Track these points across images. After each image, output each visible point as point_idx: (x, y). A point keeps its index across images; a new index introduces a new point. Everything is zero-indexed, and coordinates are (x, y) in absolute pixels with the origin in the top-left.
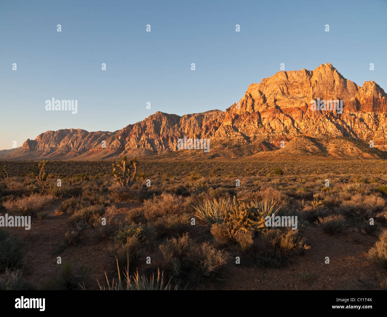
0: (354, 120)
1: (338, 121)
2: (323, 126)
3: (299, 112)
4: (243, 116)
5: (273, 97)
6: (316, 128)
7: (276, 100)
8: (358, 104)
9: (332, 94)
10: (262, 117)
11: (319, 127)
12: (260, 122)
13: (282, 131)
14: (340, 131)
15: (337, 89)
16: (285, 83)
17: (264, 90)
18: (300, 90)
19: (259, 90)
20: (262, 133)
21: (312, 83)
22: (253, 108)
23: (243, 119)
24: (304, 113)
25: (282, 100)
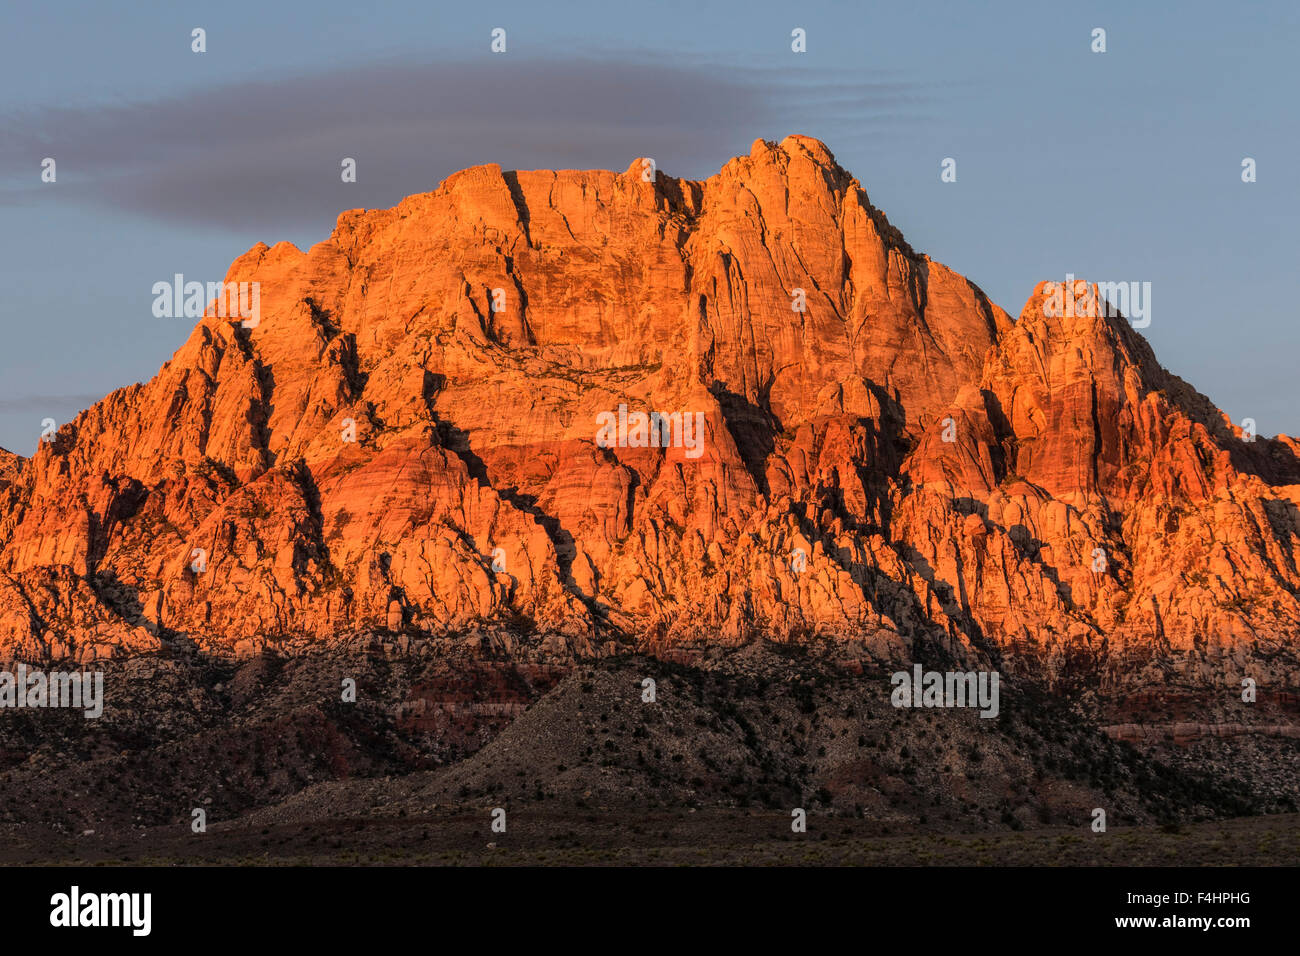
0: (980, 545)
1: (873, 556)
2: (778, 586)
3: (606, 474)
4: (181, 495)
5: (412, 361)
6: (726, 597)
7: (433, 384)
8: (1001, 436)
9: (833, 357)
10: (329, 508)
11: (748, 596)
12: (311, 546)
13: (478, 618)
14: (892, 625)
15: (867, 322)
16: (509, 261)
17: (349, 301)
18: (613, 316)
19: (308, 300)
20: (324, 630)
21: (698, 268)
22: (261, 437)
23: (175, 516)
24: (639, 489)
25: (483, 381)
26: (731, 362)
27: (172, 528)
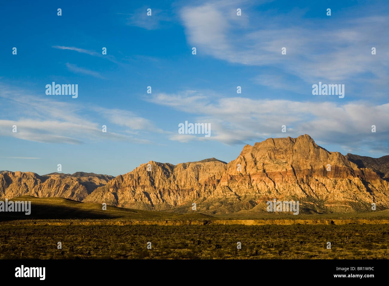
2: (294, 190)
3: (280, 176)
5: (262, 162)
7: (264, 164)
8: (325, 171)
9: (307, 162)
10: (252, 179)
11: (291, 191)
12: (250, 183)
13: (266, 192)
15: (311, 157)
16: (273, 149)
17: (256, 153)
18: (284, 156)
19: (251, 154)
20: (251, 193)
22: (246, 170)
23: (237, 179)
24: (284, 178)
25: (269, 164)
26: (295, 163)
27: (236, 181)
